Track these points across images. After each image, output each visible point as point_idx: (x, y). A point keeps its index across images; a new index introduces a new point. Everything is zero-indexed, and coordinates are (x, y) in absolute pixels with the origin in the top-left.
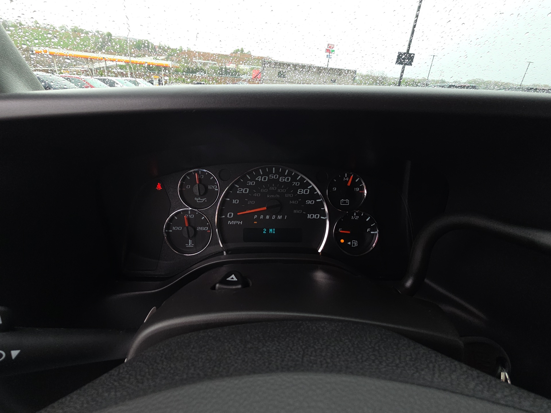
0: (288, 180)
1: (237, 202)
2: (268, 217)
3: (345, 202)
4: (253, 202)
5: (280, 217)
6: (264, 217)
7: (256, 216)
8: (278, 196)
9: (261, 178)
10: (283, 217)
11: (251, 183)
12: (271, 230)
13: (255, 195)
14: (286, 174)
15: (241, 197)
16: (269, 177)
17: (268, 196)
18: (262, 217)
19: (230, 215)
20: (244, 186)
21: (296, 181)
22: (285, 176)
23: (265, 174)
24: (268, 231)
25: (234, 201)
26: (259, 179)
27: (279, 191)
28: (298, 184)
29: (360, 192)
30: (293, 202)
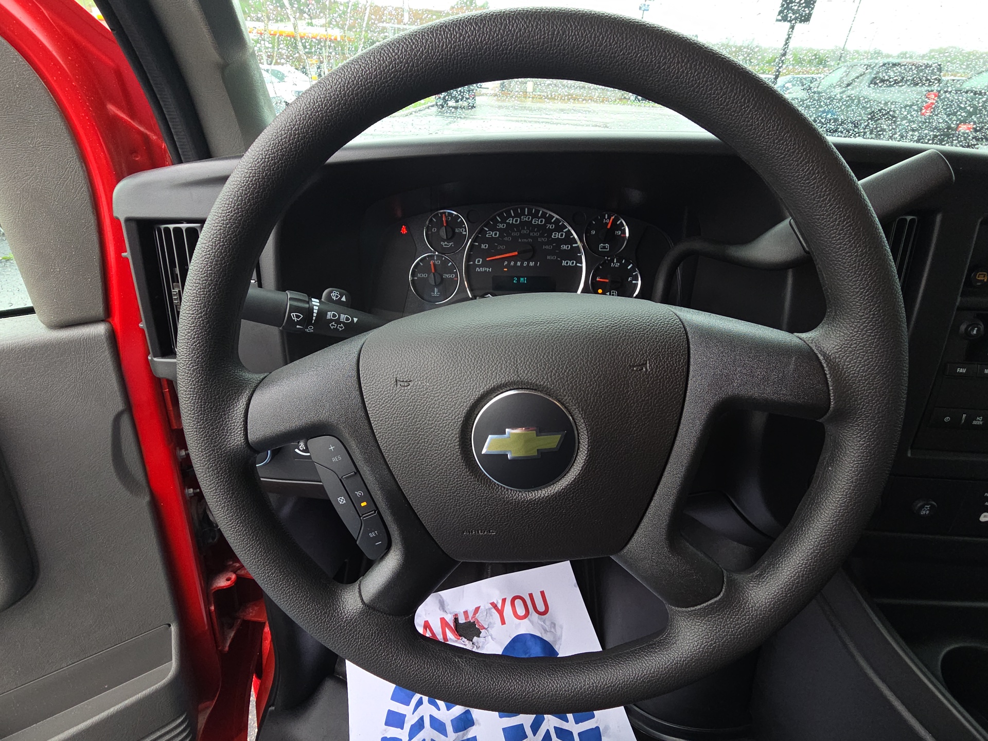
0: (541, 221)
1: (486, 246)
2: (519, 264)
3: (604, 247)
4: (503, 247)
5: (532, 264)
6: (516, 263)
7: (506, 263)
8: (530, 240)
9: (513, 220)
10: (536, 264)
11: (501, 226)
12: (522, 279)
13: (506, 239)
14: (539, 215)
15: (491, 241)
16: (521, 219)
17: (520, 240)
18: (512, 263)
19: (479, 261)
20: (493, 229)
21: (551, 223)
22: (539, 218)
23: (517, 215)
24: (518, 280)
25: (483, 246)
26: (510, 221)
27: (531, 234)
28: (552, 227)
29: (622, 235)
30: (547, 247)
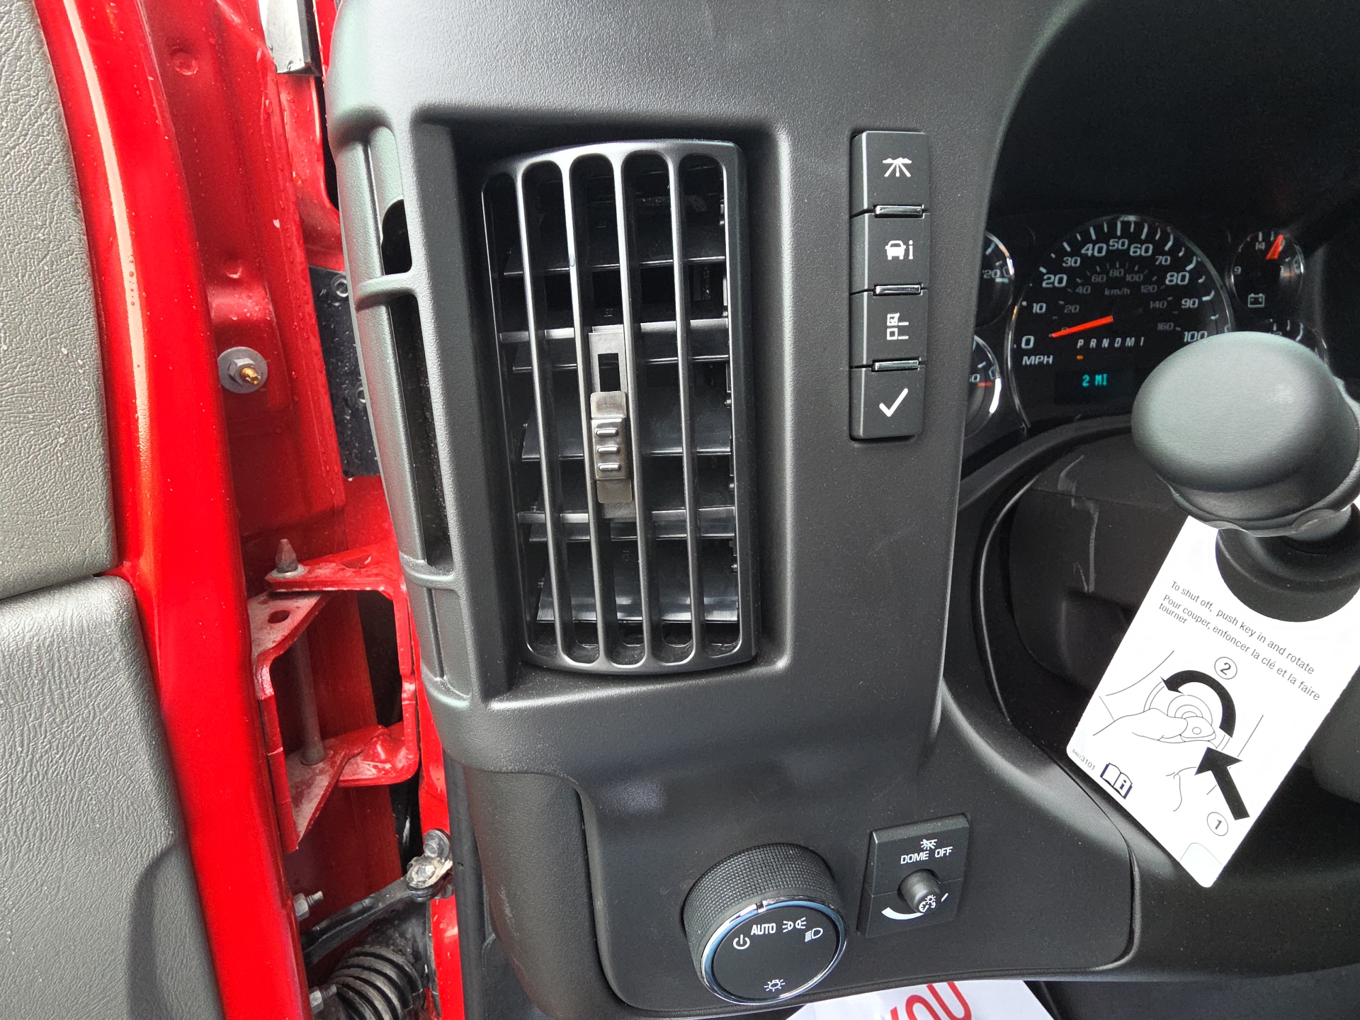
0: (1147, 251)
1: (1041, 308)
2: (1106, 343)
3: (1256, 301)
4: (1073, 309)
5: (1130, 342)
6: (1099, 343)
7: (1081, 343)
8: (1126, 291)
9: (1093, 249)
10: (1137, 342)
11: (1070, 262)
12: (1098, 378)
13: (1080, 290)
14: (1143, 237)
15: (1051, 296)
16: (1108, 246)
17: (1107, 292)
18: (1093, 343)
19: (1028, 342)
20: (1056, 268)
21: (1164, 253)
22: (1142, 243)
23: (1103, 238)
24: (1092, 381)
25: (1036, 308)
26: (1089, 250)
27: (1129, 278)
28: (1166, 260)
30: (1157, 305)
